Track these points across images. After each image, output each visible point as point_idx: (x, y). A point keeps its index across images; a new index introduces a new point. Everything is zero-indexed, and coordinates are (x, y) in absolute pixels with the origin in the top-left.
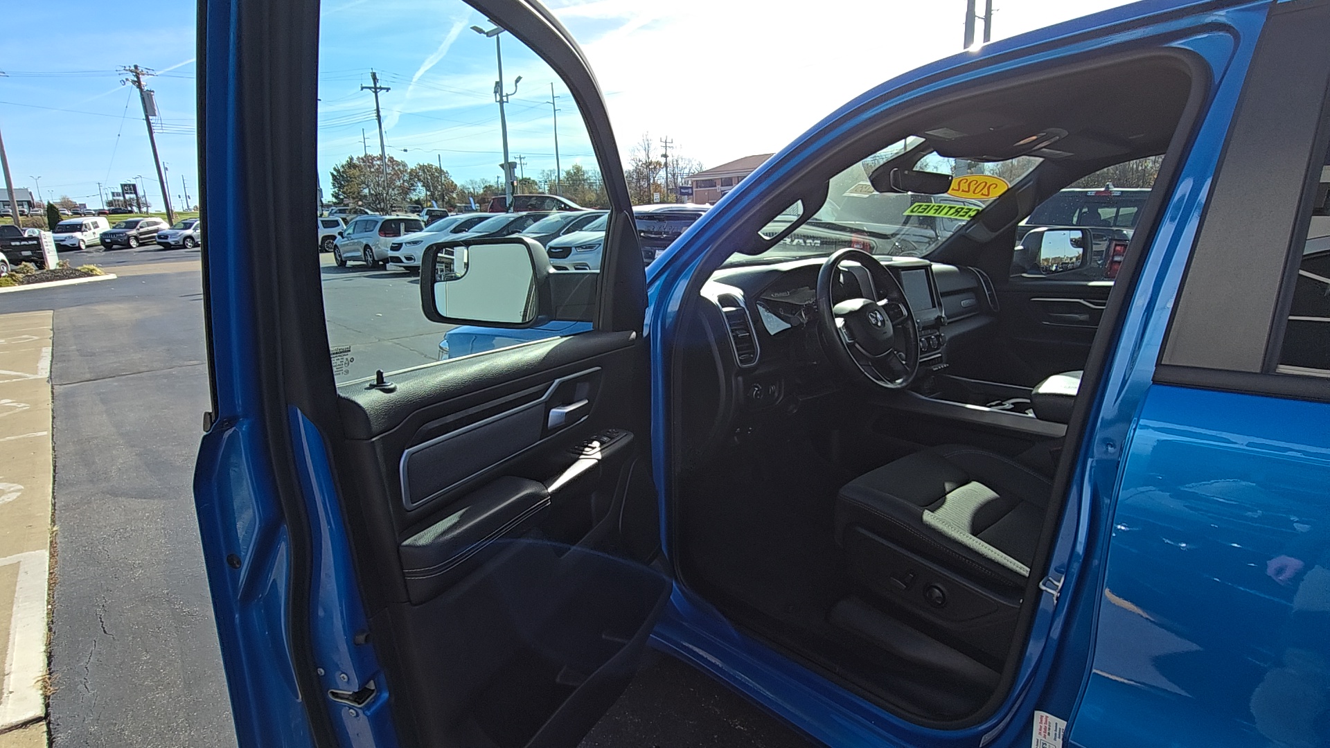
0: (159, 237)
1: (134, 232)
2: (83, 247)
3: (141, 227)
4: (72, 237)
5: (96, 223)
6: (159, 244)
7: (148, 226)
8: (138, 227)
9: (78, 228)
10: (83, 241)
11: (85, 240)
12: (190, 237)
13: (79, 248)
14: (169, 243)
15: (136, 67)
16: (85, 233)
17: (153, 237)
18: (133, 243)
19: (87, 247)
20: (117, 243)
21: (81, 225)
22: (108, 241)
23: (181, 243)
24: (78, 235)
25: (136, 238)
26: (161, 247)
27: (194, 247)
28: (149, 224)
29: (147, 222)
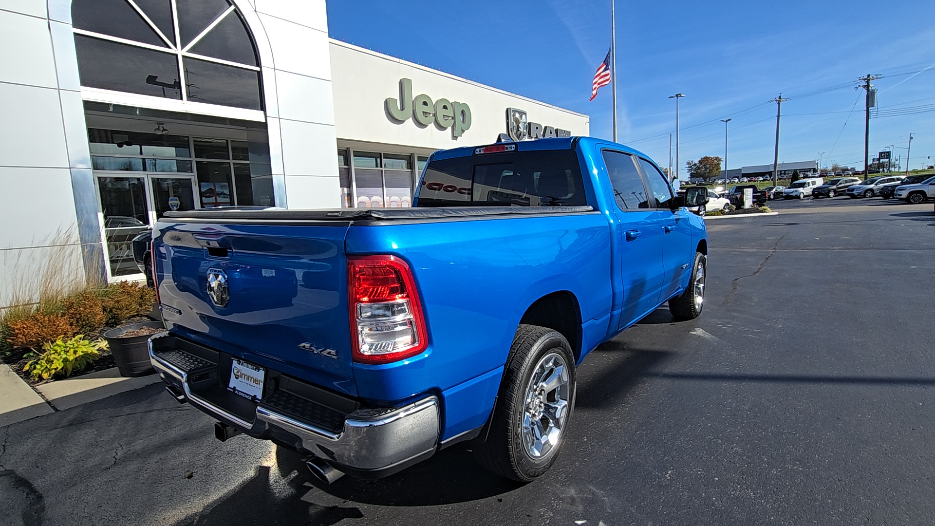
0: (849, 190)
1: (834, 187)
2: (802, 196)
3: (840, 184)
4: (797, 191)
5: (815, 182)
6: (848, 195)
7: (846, 183)
8: (838, 184)
9: (802, 185)
10: (803, 193)
11: (805, 192)
12: (871, 190)
13: (799, 197)
14: (853, 194)
15: (869, 76)
16: (805, 188)
17: (845, 190)
18: (832, 194)
19: (804, 197)
20: (821, 194)
21: (805, 183)
22: (816, 193)
23: (863, 194)
24: (801, 190)
25: (835, 191)
26: (849, 197)
27: (872, 197)
28: (846, 182)
29: (846, 180)
